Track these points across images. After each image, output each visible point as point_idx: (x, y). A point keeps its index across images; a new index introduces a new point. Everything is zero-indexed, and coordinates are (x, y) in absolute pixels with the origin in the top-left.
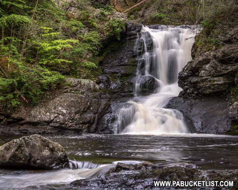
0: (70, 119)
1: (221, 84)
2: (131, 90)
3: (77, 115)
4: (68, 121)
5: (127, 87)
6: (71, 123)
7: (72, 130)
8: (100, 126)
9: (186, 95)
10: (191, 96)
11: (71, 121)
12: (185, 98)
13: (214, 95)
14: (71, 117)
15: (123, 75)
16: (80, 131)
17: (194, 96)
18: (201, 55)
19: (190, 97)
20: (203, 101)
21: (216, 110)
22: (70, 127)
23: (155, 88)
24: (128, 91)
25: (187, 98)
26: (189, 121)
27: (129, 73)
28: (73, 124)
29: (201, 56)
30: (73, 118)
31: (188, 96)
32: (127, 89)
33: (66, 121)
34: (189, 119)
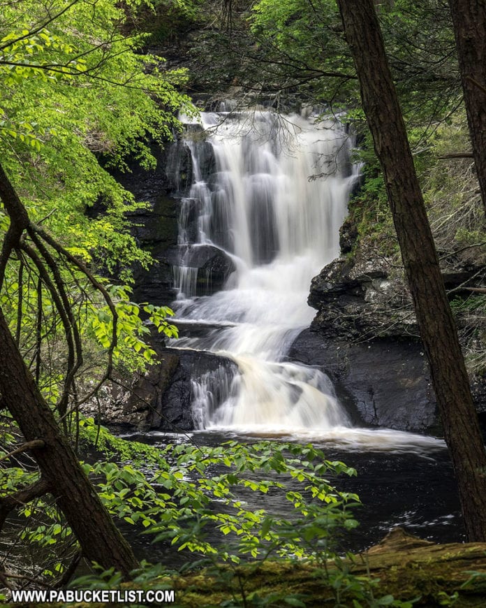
0: (114, 404)
1: (413, 325)
2: (170, 281)
3: (126, 394)
4: (111, 408)
5: (158, 273)
6: (114, 411)
7: (118, 424)
8: (169, 413)
9: (331, 331)
10: (341, 336)
11: (114, 407)
12: (328, 338)
13: (393, 340)
14: (116, 400)
15: (147, 243)
16: (133, 426)
17: (349, 338)
18: (370, 260)
19: (340, 338)
20: (371, 351)
21: (401, 377)
22: (113, 418)
23: (225, 275)
24: (162, 284)
25: (332, 338)
26: (346, 398)
27: (162, 238)
28: (119, 413)
29: (371, 263)
30: (120, 402)
31: (334, 335)
32: (159, 279)
33: (106, 409)
34: (346, 393)
